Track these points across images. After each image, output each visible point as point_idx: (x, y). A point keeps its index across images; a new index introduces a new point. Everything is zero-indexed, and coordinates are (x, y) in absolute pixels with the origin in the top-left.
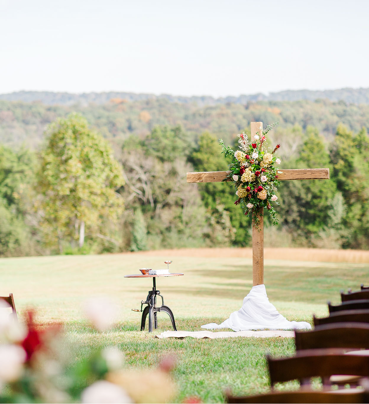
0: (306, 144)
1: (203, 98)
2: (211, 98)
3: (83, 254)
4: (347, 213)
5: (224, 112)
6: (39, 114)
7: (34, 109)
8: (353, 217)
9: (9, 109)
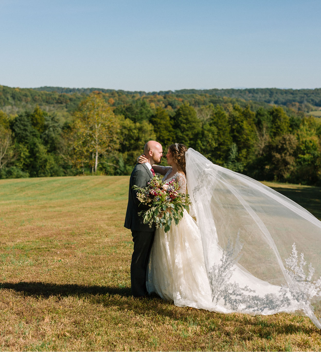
0: (216, 114)
1: (140, 93)
2: (144, 92)
3: (96, 175)
4: (239, 153)
5: (153, 99)
6: (55, 98)
7: (52, 96)
8: (242, 156)
9: (39, 96)
